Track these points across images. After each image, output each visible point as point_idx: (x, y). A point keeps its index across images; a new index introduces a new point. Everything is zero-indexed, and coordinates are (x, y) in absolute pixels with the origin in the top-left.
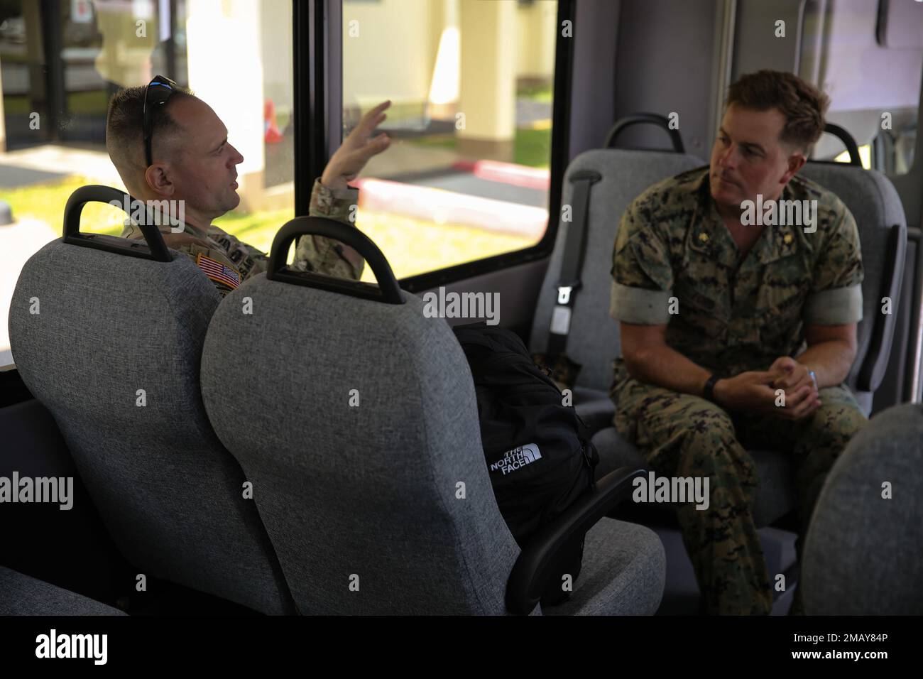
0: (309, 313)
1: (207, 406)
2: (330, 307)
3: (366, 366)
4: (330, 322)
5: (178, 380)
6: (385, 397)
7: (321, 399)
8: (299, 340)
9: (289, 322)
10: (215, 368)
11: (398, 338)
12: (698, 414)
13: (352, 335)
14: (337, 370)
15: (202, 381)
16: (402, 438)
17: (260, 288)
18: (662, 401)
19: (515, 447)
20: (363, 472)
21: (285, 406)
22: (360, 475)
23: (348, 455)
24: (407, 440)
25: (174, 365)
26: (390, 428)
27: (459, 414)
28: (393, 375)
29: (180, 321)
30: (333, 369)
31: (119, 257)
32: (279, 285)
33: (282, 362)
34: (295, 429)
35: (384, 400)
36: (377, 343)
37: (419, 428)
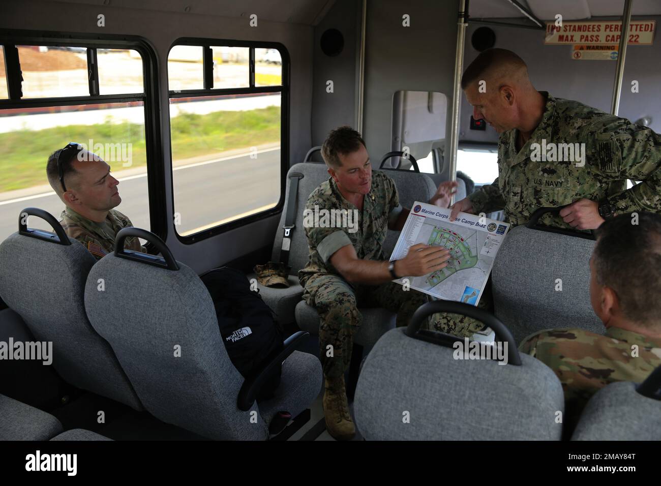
0: (133, 275)
1: (88, 317)
2: (143, 272)
3: (160, 302)
4: (143, 279)
5: (74, 304)
6: (169, 317)
7: (139, 317)
8: (128, 287)
9: (124, 279)
10: (91, 300)
11: (174, 288)
12: (341, 294)
13: (153, 286)
14: (146, 303)
15: (85, 305)
16: (177, 336)
17: (110, 261)
18: (325, 286)
19: (238, 329)
20: (161, 352)
21: (123, 319)
22: (160, 353)
23: (154, 344)
24: (180, 338)
25: (72, 297)
26: (172, 332)
27: (206, 323)
28: (172, 306)
29: (74, 276)
30: (144, 303)
31: (45, 242)
32: (120, 260)
33: (121, 298)
34: (129, 330)
35: (169, 318)
36: (165, 290)
37: (185, 332)
